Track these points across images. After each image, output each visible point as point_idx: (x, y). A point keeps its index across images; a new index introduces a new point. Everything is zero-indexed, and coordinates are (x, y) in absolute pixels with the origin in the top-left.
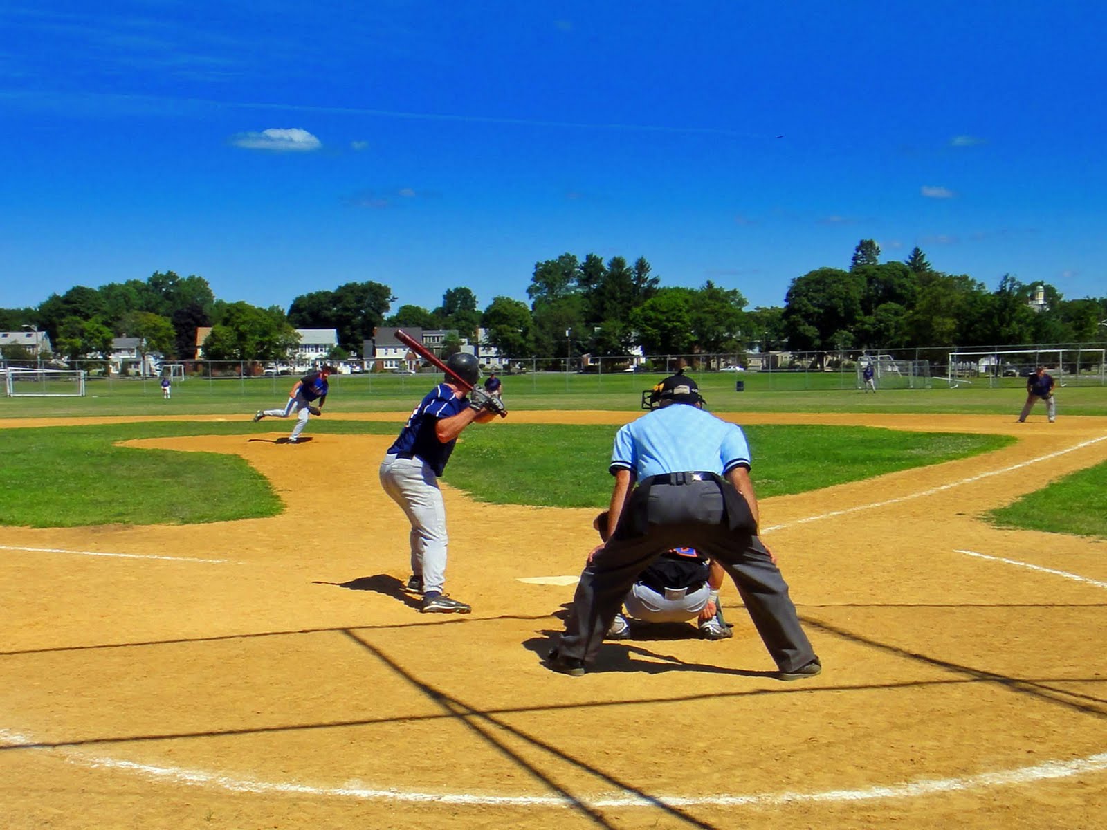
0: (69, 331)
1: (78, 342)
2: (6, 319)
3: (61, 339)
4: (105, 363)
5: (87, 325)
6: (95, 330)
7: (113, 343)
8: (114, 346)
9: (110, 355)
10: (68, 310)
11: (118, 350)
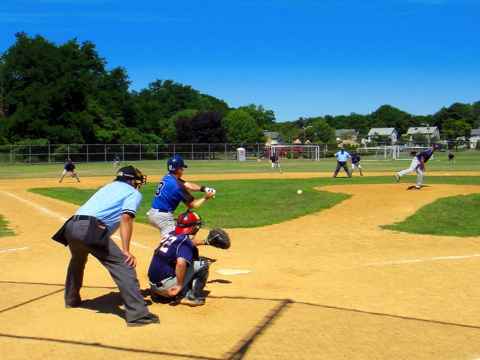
0: (448, 126)
1: (452, 132)
2: (418, 121)
3: (443, 131)
4: (468, 142)
5: (458, 123)
6: (461, 126)
7: (471, 132)
8: (472, 134)
9: (470, 138)
10: (450, 115)
11: (475, 136)
